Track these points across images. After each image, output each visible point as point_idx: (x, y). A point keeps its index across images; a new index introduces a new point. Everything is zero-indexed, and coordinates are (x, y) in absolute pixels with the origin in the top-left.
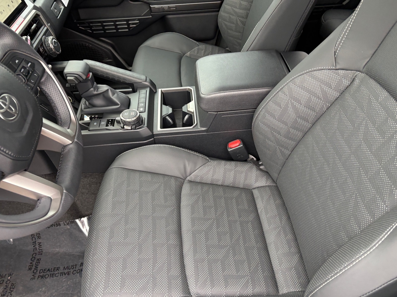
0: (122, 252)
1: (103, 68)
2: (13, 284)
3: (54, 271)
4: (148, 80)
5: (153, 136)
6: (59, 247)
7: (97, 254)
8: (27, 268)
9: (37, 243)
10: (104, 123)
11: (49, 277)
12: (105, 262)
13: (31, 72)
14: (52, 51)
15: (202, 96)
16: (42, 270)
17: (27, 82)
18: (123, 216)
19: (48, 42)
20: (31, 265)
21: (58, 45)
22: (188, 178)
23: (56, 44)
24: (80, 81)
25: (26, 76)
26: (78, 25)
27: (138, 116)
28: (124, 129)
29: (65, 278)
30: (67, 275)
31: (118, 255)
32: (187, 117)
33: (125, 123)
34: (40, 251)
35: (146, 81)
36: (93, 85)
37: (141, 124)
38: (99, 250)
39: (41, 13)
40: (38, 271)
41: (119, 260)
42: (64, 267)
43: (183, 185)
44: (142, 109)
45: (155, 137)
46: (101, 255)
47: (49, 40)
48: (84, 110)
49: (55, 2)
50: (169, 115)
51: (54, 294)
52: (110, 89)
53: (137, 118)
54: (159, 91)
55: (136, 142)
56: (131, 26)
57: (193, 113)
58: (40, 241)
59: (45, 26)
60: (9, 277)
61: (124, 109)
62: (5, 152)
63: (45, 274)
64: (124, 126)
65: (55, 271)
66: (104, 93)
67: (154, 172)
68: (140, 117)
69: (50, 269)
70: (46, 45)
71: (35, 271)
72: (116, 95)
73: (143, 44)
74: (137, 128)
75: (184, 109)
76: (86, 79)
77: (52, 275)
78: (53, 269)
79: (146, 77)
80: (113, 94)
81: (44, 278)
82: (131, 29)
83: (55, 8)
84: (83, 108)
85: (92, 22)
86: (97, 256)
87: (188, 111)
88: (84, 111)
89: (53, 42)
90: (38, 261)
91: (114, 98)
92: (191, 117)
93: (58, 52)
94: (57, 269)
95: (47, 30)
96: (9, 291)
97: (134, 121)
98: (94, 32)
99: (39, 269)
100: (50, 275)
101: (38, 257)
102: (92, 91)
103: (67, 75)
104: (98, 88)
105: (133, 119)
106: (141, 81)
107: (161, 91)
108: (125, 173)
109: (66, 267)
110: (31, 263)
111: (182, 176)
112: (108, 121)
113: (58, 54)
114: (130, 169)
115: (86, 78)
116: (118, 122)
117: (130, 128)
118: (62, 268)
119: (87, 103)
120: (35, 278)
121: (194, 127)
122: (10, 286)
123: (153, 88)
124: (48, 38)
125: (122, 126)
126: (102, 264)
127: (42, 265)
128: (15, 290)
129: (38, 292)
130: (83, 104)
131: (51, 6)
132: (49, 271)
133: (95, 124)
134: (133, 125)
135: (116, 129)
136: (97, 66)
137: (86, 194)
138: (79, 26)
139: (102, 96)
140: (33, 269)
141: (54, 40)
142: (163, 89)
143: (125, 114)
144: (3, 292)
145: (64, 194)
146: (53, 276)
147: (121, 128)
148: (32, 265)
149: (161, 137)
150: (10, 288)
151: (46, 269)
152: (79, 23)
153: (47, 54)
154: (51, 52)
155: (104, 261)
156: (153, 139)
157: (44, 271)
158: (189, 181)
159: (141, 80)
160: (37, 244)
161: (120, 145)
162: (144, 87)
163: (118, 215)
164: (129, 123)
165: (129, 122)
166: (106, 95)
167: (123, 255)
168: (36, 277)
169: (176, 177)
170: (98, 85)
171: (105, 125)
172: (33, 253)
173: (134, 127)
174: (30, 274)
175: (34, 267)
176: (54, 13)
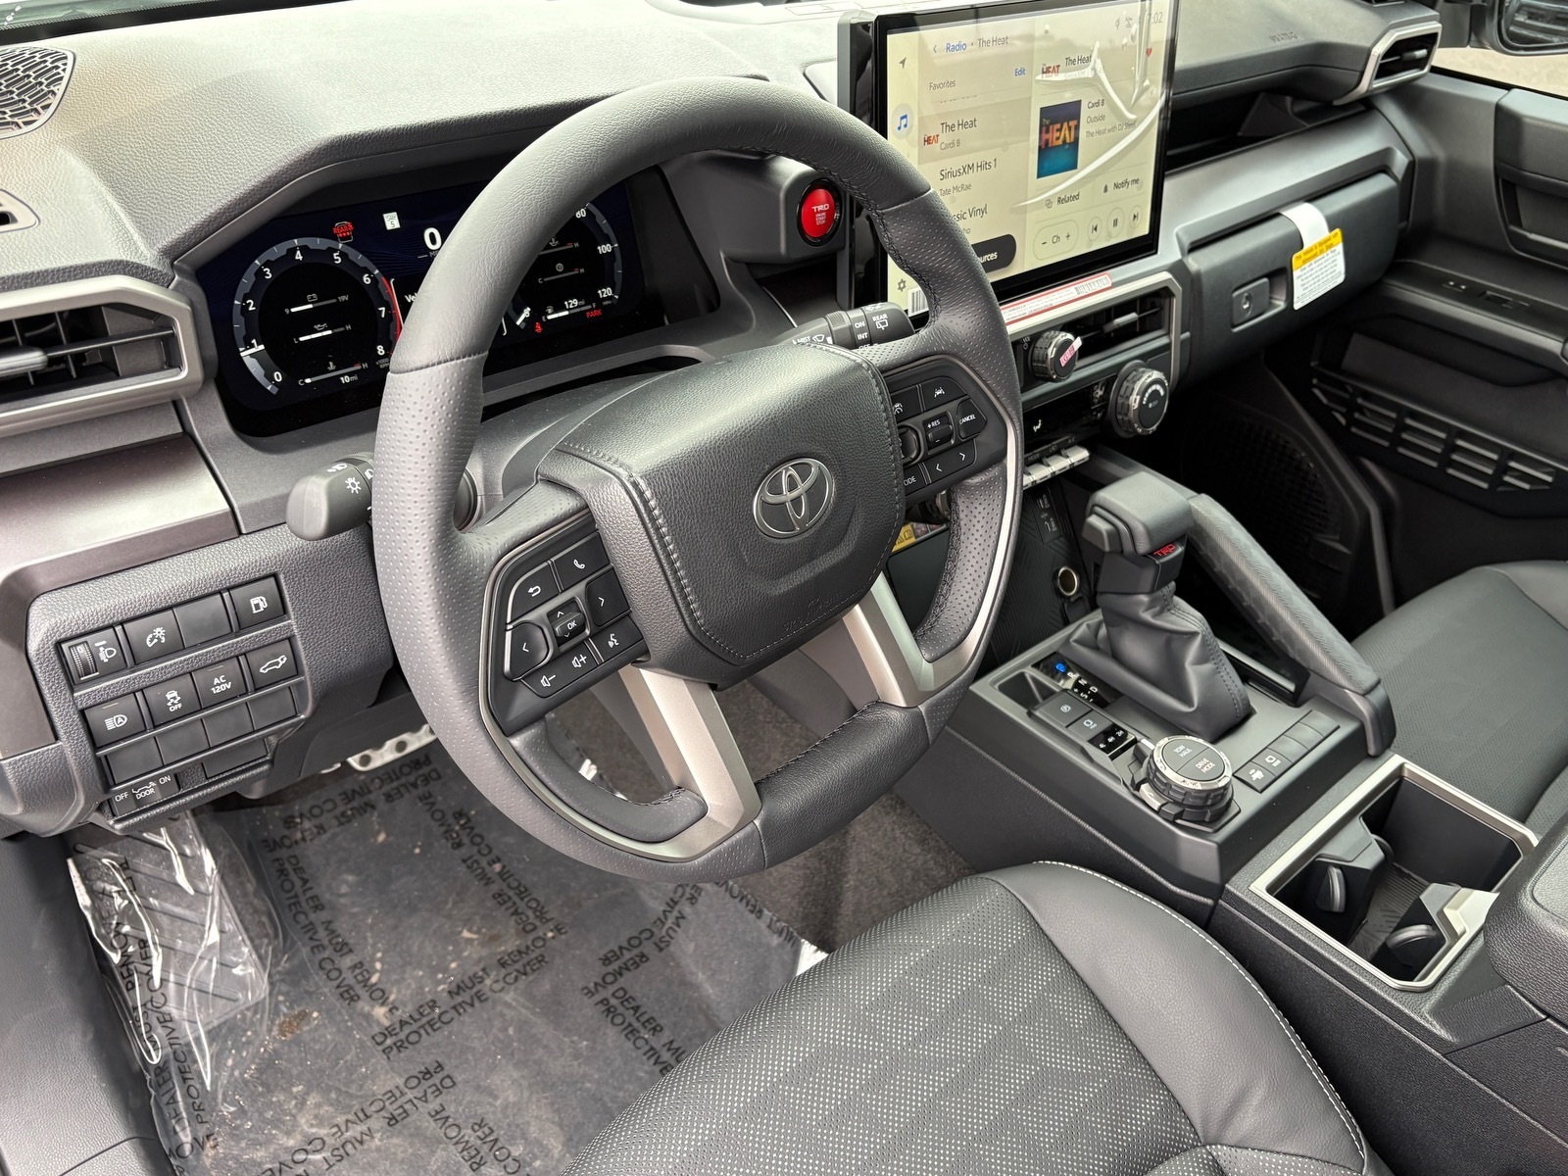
0: (778, 1153)
1: (1242, 556)
2: (541, 959)
3: (643, 1024)
4: (1378, 696)
5: (1218, 891)
6: (709, 973)
7: (716, 1085)
8: (602, 953)
9: (677, 908)
10: (1092, 725)
11: (622, 1027)
12: (710, 1129)
13: (952, 442)
14: (1126, 415)
15: (1527, 903)
16: (626, 993)
17: (920, 462)
18: (885, 1054)
19: (1134, 382)
20: (615, 954)
21: (1161, 406)
22: (1221, 1152)
23: (1155, 403)
24: (1122, 552)
25: (930, 445)
26: (1315, 381)
27: (1216, 787)
28: (1136, 793)
29: (646, 1072)
30: (657, 1068)
31: (759, 1150)
32: (1417, 931)
33: (1153, 778)
34: (667, 938)
35: (1364, 695)
36: (1160, 587)
37: (1207, 819)
38: (729, 1078)
39: (1184, 292)
40: (616, 986)
41: (748, 1167)
42: (672, 1042)
43: (1177, 1154)
44: (1257, 775)
45: (1221, 902)
46: (720, 1100)
47: (1143, 379)
48: (1075, 644)
49: (1265, 280)
50: (1349, 874)
51: (588, 1085)
52: (1204, 637)
53: (1205, 788)
54: (1392, 763)
55: (1141, 866)
56: (1507, 479)
57: (1456, 937)
58: (687, 910)
59: (1168, 333)
60: (552, 931)
61: (1198, 728)
62: (688, 605)
63: (621, 1009)
64: (1143, 782)
65: (645, 1027)
66: (1175, 636)
67: (1113, 1012)
68: (1223, 795)
69: (642, 1010)
70: (1123, 390)
71: (609, 979)
72: (1208, 667)
73: (1502, 565)
74: (1179, 821)
75: (1433, 896)
76: (1144, 556)
77: (630, 1029)
78: (646, 1017)
79: (1378, 682)
80: (1202, 659)
81: (611, 1016)
82: (1500, 489)
83: (1249, 298)
84: (1075, 637)
85: (1367, 396)
86: (709, 1089)
87: (1441, 914)
88: (1071, 647)
89: (1150, 391)
90: (637, 959)
91: (1194, 676)
92: (1431, 947)
93: (1142, 425)
94: (654, 1029)
95: (1167, 347)
96: (519, 966)
97: (1187, 793)
98: (1354, 430)
99: (622, 982)
100: (626, 1024)
101: (648, 948)
102: (1140, 603)
103: (1098, 509)
104: (1166, 607)
105: (1189, 785)
106: (1343, 681)
107: (1401, 767)
108: (1018, 932)
109: (675, 1045)
110: (621, 948)
111: (1205, 1120)
112: (1113, 730)
113: (1135, 431)
114: (1048, 933)
115: (1151, 554)
116: (1140, 757)
117: (1156, 805)
118: (665, 1037)
119: (1103, 631)
120: (593, 995)
121: (1403, 990)
122: (534, 955)
123: (1374, 735)
124: (1143, 372)
125: (1137, 781)
126: (698, 1128)
127: (636, 983)
128: (531, 978)
129: (566, 1039)
130: (1088, 626)
131: (1239, 284)
132: (636, 1012)
133: (1065, 708)
134: (1176, 803)
135: (1112, 773)
136: (1229, 540)
137: (885, 892)
138: (1315, 386)
139: (1162, 638)
140: (610, 969)
141: (1158, 387)
142: (1410, 766)
143: (1182, 748)
144: (509, 955)
145: (748, 829)
146: (630, 1036)
147: (1128, 783)
148: (618, 953)
149: (1246, 919)
150: (528, 963)
151: (634, 1000)
152: (1323, 379)
153: (1103, 416)
154: (1120, 417)
155: (712, 1123)
156: (1210, 902)
157: (626, 998)
158: (1214, 1160)
159: (1350, 678)
160: (675, 913)
161: (1087, 831)
162: (1341, 709)
163: (875, 1035)
164: (1166, 785)
165: (1168, 784)
166: (1176, 644)
167: (770, 1164)
168: (598, 998)
169: (1174, 1104)
170: (1177, 599)
171: (1091, 735)
172: (649, 927)
173: (1172, 810)
174: (596, 972)
175: (615, 966)
176: (1231, 310)
